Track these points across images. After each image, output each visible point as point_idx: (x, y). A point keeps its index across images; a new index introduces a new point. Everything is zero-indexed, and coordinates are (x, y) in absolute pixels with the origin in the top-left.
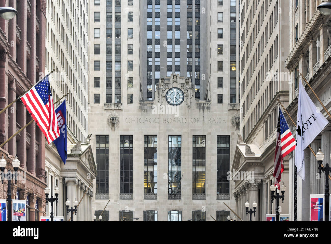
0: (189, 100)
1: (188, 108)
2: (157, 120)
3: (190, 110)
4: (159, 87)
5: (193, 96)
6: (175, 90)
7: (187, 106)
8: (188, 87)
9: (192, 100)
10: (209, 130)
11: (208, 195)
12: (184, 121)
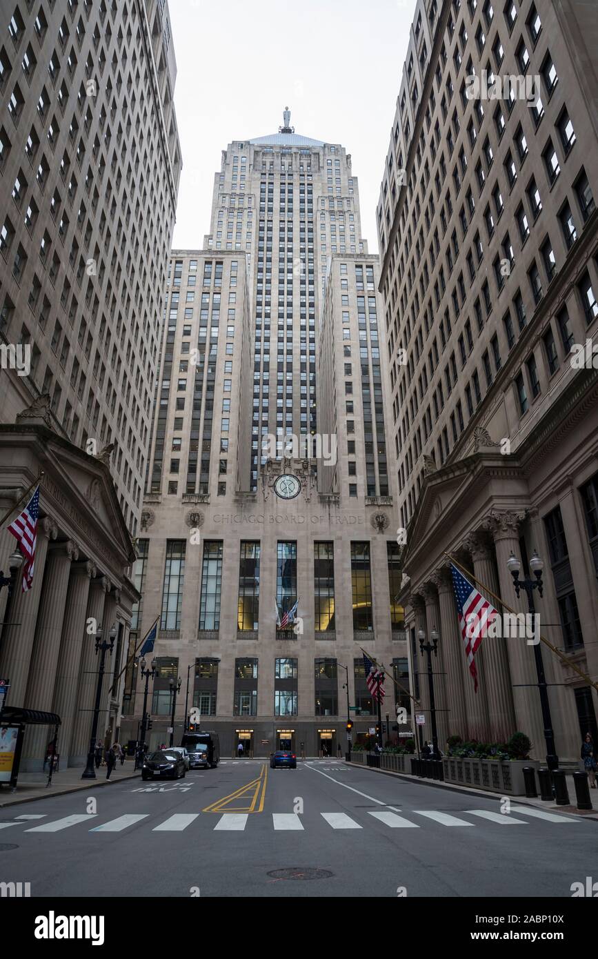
0: (308, 490)
1: (307, 502)
2: (261, 519)
3: (309, 506)
4: (265, 473)
5: (313, 485)
6: (288, 478)
7: (305, 499)
8: (306, 474)
9: (312, 491)
10: (339, 534)
11: (339, 631)
12: (301, 520)
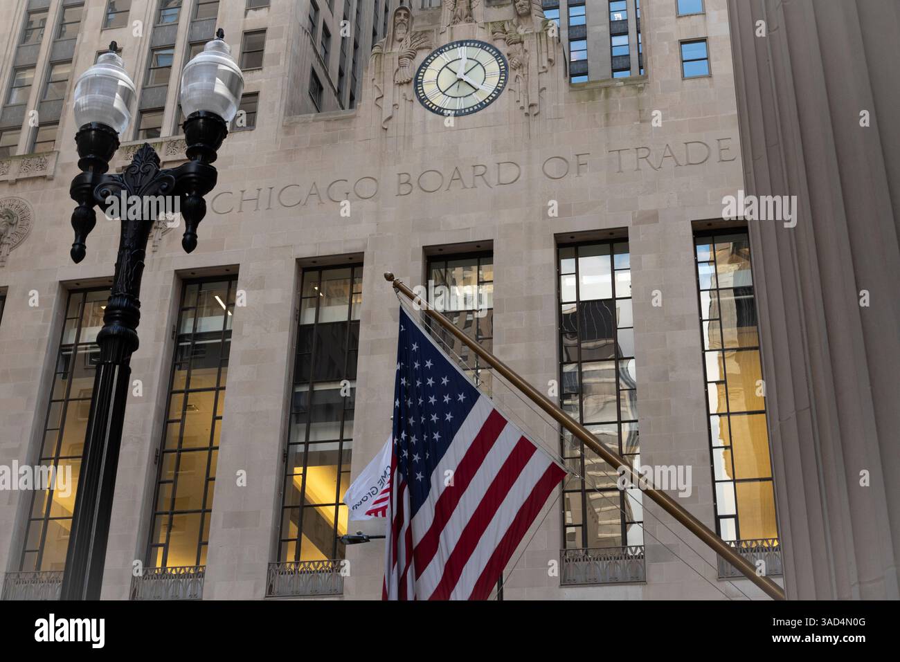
0: (534, 79)
1: (527, 114)
2: (368, 188)
3: (535, 124)
4: (386, 50)
5: (550, 61)
6: (462, 51)
7: (522, 108)
8: (523, 30)
9: (548, 80)
10: (647, 203)
12: (509, 173)
